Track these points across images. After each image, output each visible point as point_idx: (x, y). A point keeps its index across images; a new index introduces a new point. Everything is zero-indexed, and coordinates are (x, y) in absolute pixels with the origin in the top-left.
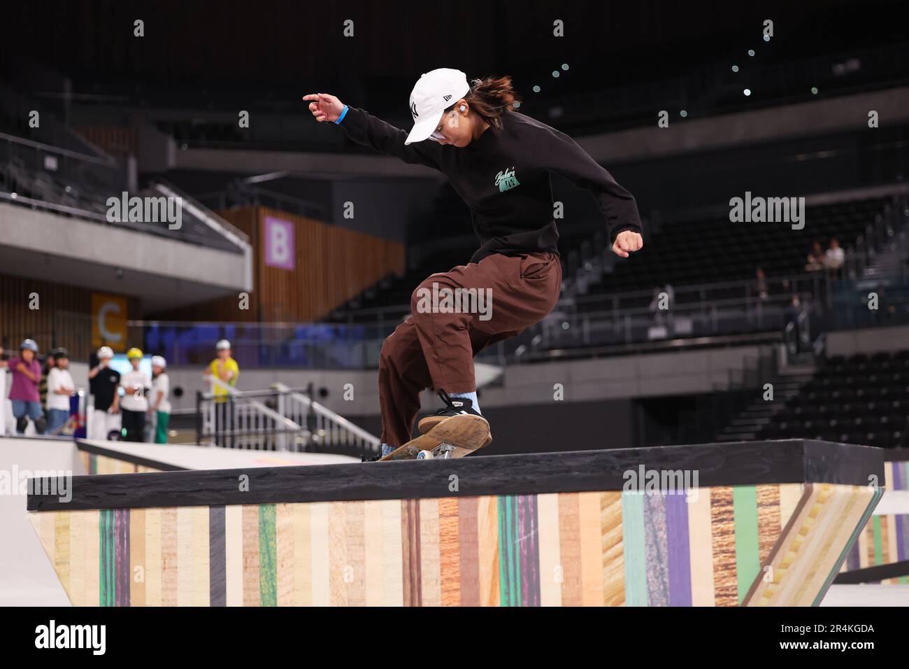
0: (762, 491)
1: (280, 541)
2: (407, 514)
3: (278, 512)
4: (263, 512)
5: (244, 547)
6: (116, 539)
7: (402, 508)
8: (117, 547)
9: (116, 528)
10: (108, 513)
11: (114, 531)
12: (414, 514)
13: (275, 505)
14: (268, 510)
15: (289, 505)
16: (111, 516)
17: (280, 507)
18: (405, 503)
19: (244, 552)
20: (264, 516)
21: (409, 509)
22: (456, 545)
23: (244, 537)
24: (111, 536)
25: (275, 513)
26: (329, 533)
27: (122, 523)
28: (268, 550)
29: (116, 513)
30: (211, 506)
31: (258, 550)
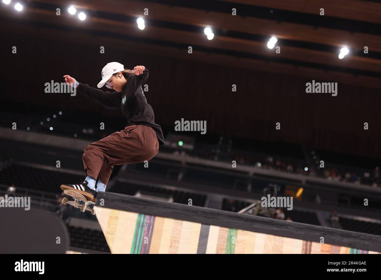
1: (238, 246)
2: (305, 247)
3: (238, 233)
4: (230, 232)
5: (218, 245)
6: (145, 228)
7: (303, 244)
8: (145, 232)
9: (147, 223)
10: (143, 216)
11: (145, 224)
12: (308, 247)
13: (237, 230)
14: (233, 232)
15: (245, 232)
16: (144, 218)
17: (240, 232)
18: (305, 242)
19: (217, 248)
20: (231, 234)
21: (306, 245)
23: (218, 241)
24: (143, 226)
25: (237, 233)
26: (265, 247)
27: (150, 221)
28: (230, 249)
29: (147, 217)
30: (202, 224)
31: (225, 248)
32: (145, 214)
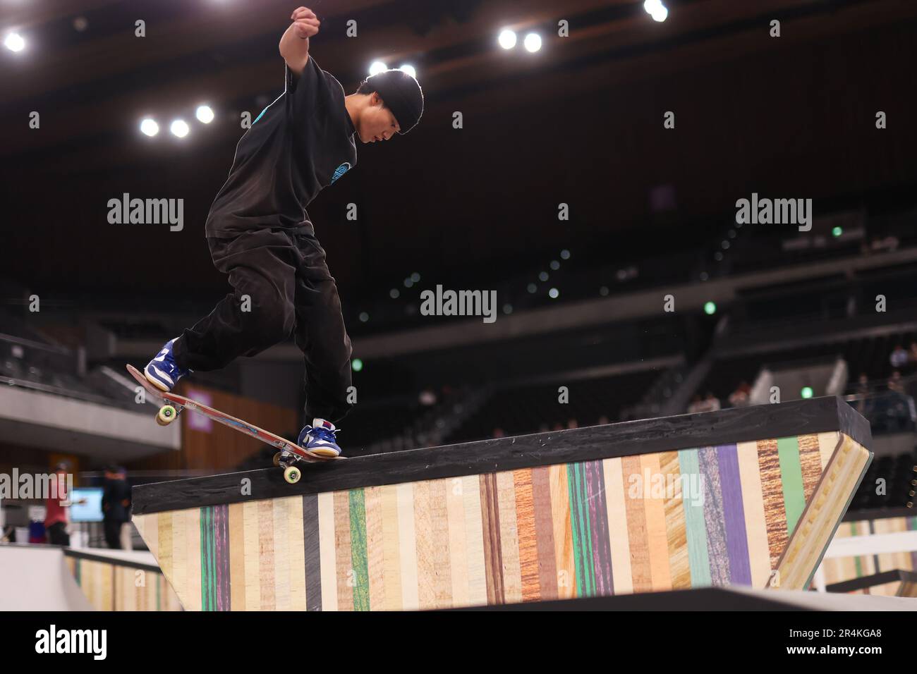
0: (803, 441)
1: (369, 519)
2: (485, 486)
3: (366, 494)
4: (352, 496)
5: (336, 527)
6: (216, 532)
7: (480, 481)
8: (216, 538)
9: (216, 522)
10: (208, 509)
11: (214, 524)
12: (491, 486)
13: (363, 489)
14: (357, 494)
15: (377, 488)
16: (211, 512)
17: (368, 491)
18: (483, 477)
19: (336, 532)
20: (353, 499)
21: (486, 482)
22: (532, 508)
23: (336, 519)
24: (211, 529)
25: (363, 496)
26: (414, 507)
27: (221, 517)
28: (358, 528)
29: (216, 509)
30: (304, 495)
31: (349, 528)
32: (212, 504)
